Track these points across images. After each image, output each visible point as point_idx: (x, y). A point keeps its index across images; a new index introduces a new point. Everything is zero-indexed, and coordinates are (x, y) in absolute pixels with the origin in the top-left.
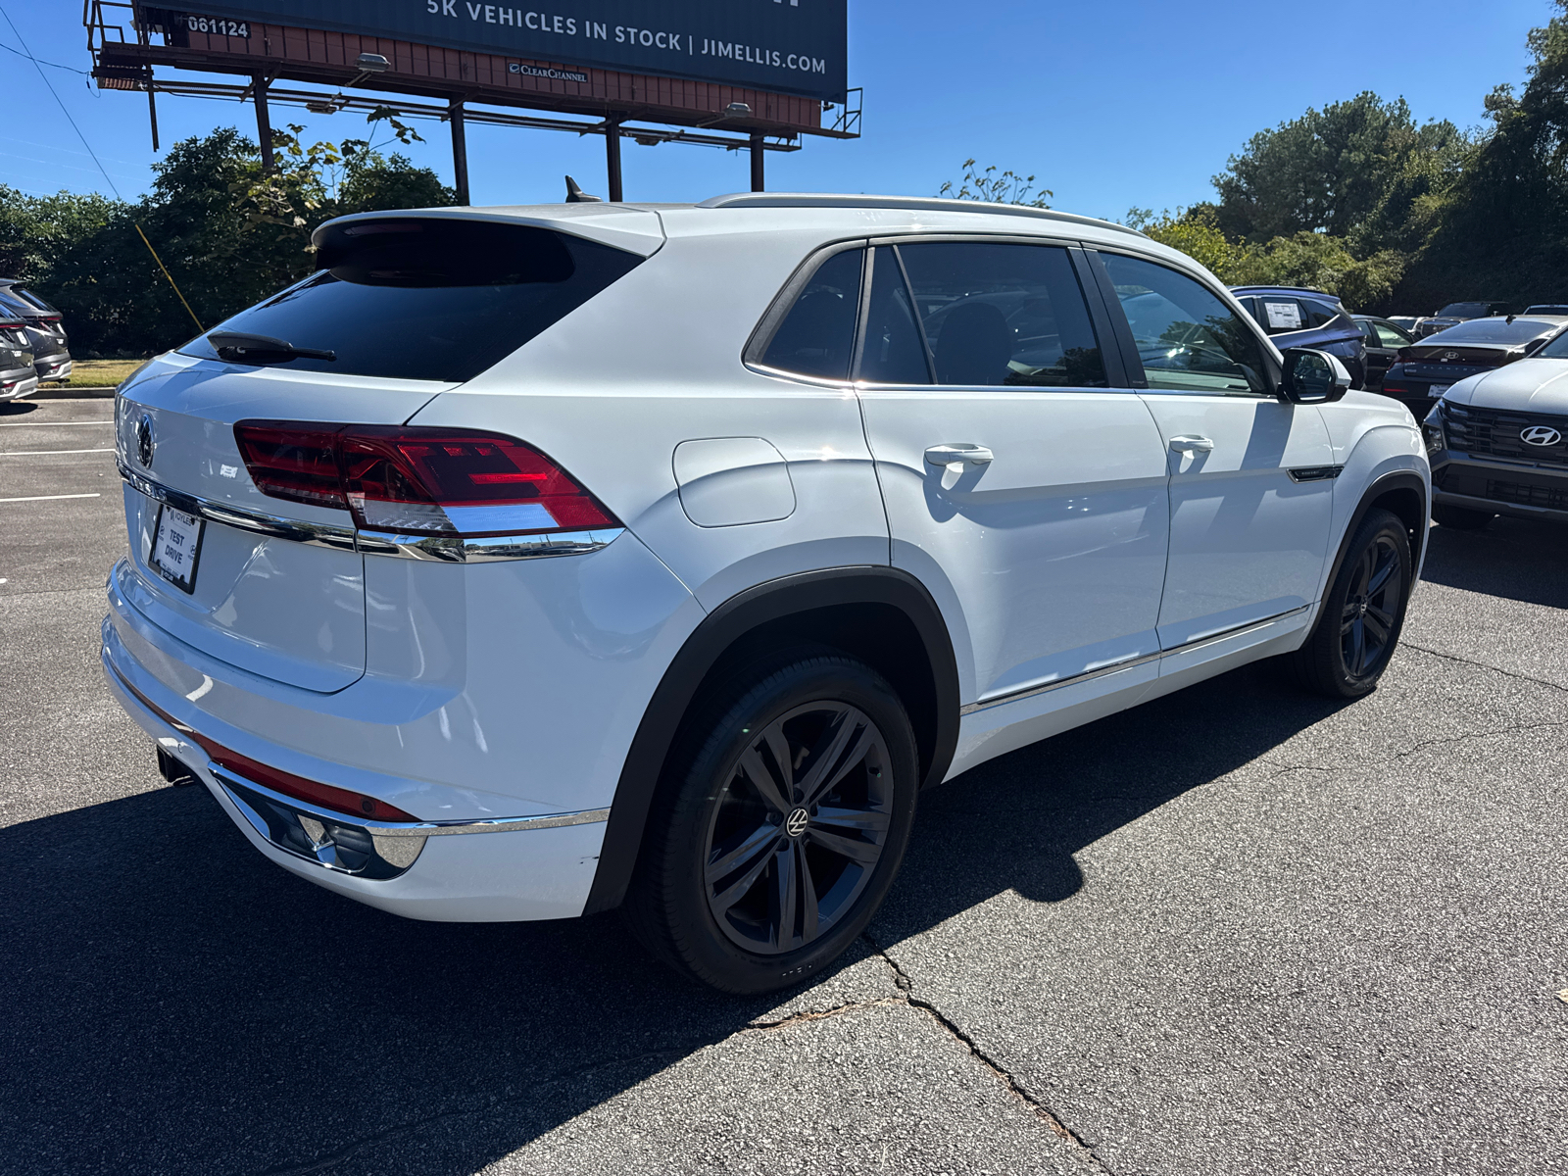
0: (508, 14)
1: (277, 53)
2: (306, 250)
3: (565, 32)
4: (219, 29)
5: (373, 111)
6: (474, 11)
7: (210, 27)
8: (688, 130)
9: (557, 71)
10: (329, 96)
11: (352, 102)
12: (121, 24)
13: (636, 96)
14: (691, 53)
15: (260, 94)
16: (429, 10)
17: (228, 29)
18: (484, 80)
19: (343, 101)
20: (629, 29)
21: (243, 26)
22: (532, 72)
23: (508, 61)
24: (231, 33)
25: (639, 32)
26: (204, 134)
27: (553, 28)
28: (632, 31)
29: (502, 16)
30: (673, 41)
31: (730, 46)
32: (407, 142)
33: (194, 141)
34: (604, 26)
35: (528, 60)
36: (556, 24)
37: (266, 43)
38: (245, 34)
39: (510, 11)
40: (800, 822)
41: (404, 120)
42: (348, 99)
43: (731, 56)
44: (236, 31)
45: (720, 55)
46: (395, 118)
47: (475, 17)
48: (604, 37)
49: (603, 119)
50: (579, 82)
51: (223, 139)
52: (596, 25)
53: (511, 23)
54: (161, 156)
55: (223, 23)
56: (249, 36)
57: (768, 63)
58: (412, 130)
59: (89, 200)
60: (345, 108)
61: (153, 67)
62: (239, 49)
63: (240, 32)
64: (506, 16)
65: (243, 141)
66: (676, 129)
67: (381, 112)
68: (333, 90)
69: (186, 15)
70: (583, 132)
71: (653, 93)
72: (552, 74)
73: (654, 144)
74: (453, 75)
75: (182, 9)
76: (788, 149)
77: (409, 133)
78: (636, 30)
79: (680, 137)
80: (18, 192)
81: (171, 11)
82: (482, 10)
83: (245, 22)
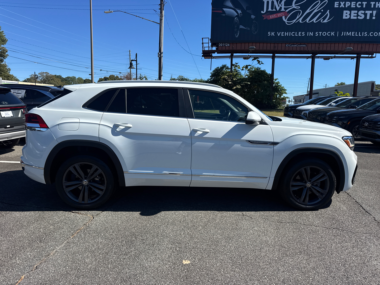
0: (287, 33)
1: (235, 49)
2: (233, 89)
3: (302, 35)
4: (224, 45)
5: (253, 58)
6: (279, 34)
7: (223, 45)
8: (336, 55)
9: (298, 45)
10: (247, 56)
11: (251, 57)
12: (208, 46)
13: (320, 48)
14: (338, 36)
15: (232, 57)
16: (268, 35)
17: (226, 45)
18: (280, 49)
19: (250, 57)
20: (319, 32)
21: (229, 44)
22: (292, 46)
23: (286, 44)
24: (227, 46)
25: (322, 33)
26: (220, 66)
27: (298, 35)
28: (320, 33)
29: (286, 34)
30: (332, 34)
31: (350, 33)
32: (260, 64)
33: (218, 68)
34: (313, 32)
35: (291, 43)
36: (299, 34)
37: (233, 47)
38: (229, 45)
39: (288, 33)
40: (86, 182)
41: (260, 59)
42: (250, 56)
43: (350, 35)
44: (227, 45)
45: (347, 35)
46: (258, 59)
47: (279, 35)
48: (312, 35)
49: (311, 55)
50: (304, 47)
51: (224, 66)
52: (310, 33)
53: (288, 35)
54: (212, 71)
55: (225, 44)
56: (230, 46)
57: (363, 35)
58: (261, 61)
59: (200, 80)
60: (250, 58)
61: (212, 54)
62: (227, 49)
63: (228, 45)
64: (287, 34)
65: (227, 67)
66: (333, 55)
67: (255, 58)
68: (247, 54)
69: (218, 43)
70: (307, 58)
71: (325, 47)
72: (297, 46)
73: (329, 60)
74: (272, 49)
75: (218, 42)
76: (372, 57)
77: (261, 62)
78: (322, 32)
79: (335, 57)
80: (189, 79)
81: (216, 43)
82: (281, 33)
83: (229, 43)
